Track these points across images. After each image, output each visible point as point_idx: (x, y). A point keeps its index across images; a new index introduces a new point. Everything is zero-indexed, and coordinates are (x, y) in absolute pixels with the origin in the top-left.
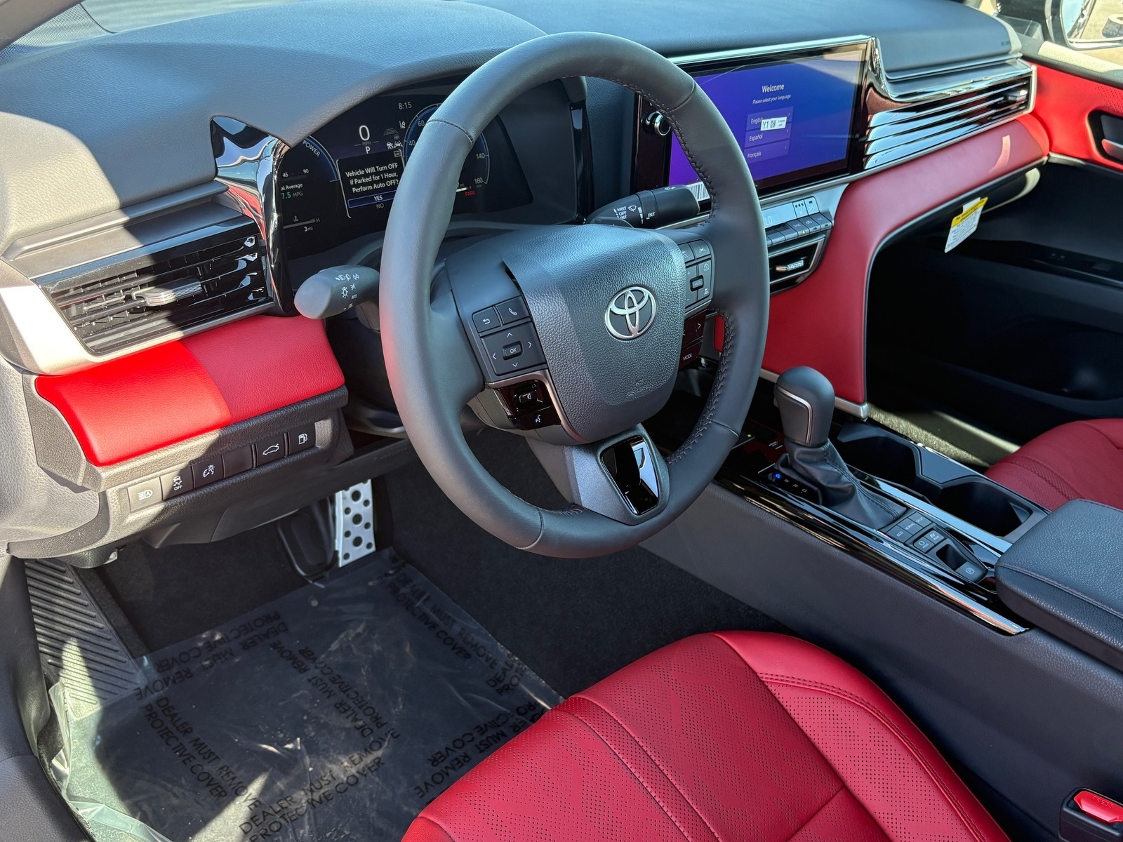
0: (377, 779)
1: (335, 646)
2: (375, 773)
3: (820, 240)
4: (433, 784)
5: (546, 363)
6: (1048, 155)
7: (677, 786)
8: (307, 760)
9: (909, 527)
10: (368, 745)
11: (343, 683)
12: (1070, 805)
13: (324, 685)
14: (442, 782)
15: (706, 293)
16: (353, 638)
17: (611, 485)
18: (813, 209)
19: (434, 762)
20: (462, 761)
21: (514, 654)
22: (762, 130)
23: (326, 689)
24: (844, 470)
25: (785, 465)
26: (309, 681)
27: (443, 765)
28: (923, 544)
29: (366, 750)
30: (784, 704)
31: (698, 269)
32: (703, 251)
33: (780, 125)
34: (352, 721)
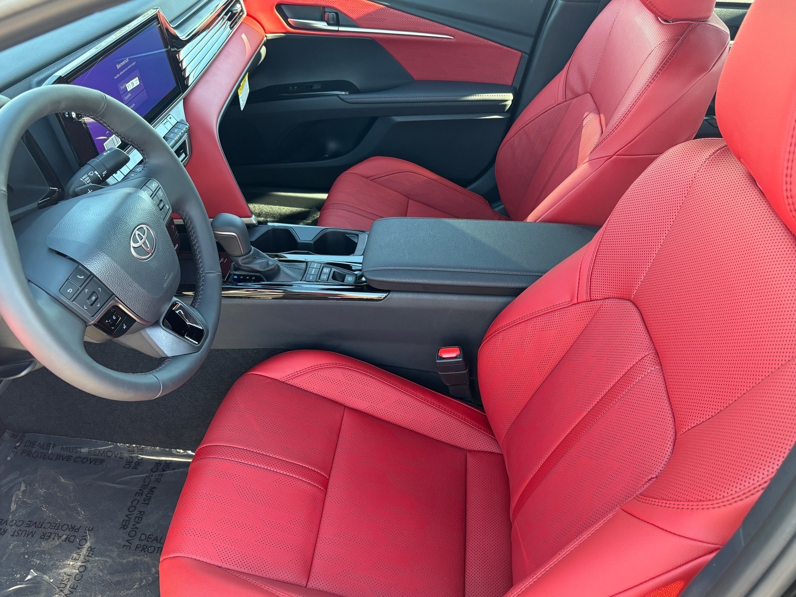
0: (97, 558)
1: (13, 507)
2: (93, 556)
3: (185, 137)
4: (133, 538)
5: (114, 294)
6: (266, 36)
7: (277, 457)
8: (46, 577)
9: (313, 271)
10: (78, 545)
11: (36, 523)
12: (439, 358)
13: (25, 532)
14: (136, 534)
15: (168, 207)
16: (22, 495)
17: (177, 337)
18: (174, 122)
19: (124, 527)
20: (140, 516)
21: (131, 444)
22: (129, 90)
23: (27, 533)
24: (267, 258)
25: (236, 269)
26: (13, 535)
27: (130, 526)
28: (324, 277)
29: (79, 548)
30: (299, 386)
31: (157, 197)
32: (154, 185)
33: (137, 83)
34: (58, 539)
